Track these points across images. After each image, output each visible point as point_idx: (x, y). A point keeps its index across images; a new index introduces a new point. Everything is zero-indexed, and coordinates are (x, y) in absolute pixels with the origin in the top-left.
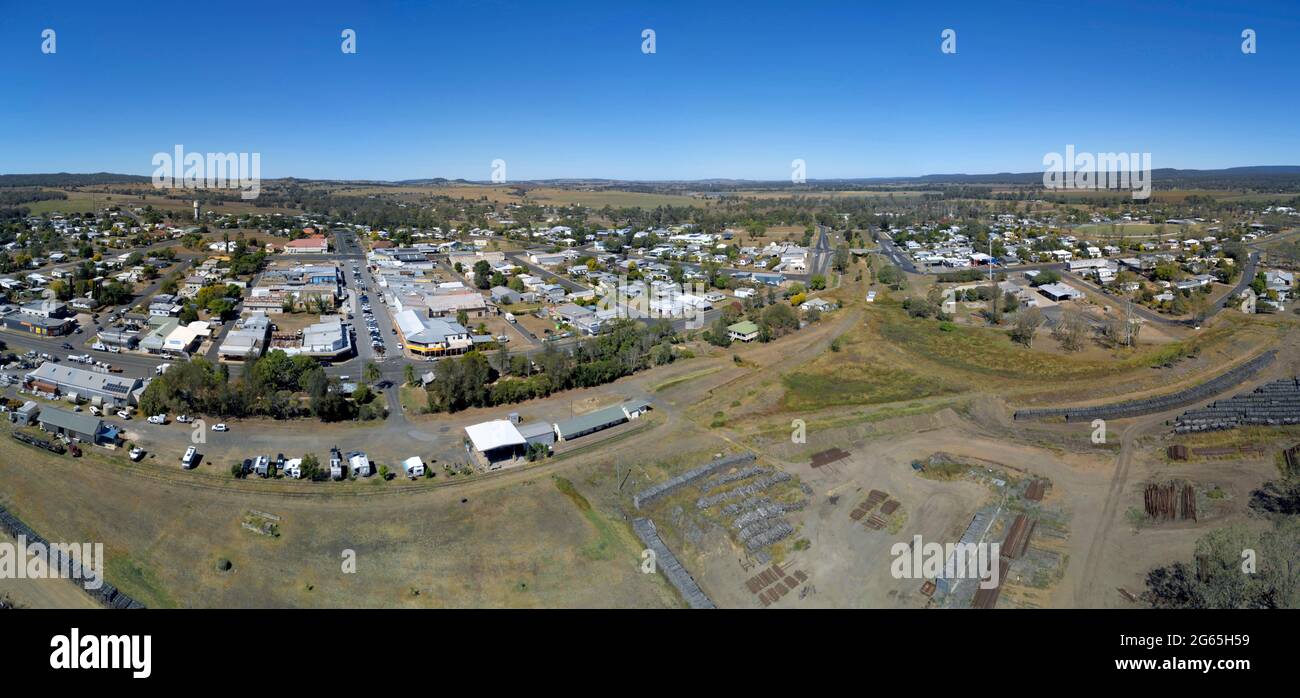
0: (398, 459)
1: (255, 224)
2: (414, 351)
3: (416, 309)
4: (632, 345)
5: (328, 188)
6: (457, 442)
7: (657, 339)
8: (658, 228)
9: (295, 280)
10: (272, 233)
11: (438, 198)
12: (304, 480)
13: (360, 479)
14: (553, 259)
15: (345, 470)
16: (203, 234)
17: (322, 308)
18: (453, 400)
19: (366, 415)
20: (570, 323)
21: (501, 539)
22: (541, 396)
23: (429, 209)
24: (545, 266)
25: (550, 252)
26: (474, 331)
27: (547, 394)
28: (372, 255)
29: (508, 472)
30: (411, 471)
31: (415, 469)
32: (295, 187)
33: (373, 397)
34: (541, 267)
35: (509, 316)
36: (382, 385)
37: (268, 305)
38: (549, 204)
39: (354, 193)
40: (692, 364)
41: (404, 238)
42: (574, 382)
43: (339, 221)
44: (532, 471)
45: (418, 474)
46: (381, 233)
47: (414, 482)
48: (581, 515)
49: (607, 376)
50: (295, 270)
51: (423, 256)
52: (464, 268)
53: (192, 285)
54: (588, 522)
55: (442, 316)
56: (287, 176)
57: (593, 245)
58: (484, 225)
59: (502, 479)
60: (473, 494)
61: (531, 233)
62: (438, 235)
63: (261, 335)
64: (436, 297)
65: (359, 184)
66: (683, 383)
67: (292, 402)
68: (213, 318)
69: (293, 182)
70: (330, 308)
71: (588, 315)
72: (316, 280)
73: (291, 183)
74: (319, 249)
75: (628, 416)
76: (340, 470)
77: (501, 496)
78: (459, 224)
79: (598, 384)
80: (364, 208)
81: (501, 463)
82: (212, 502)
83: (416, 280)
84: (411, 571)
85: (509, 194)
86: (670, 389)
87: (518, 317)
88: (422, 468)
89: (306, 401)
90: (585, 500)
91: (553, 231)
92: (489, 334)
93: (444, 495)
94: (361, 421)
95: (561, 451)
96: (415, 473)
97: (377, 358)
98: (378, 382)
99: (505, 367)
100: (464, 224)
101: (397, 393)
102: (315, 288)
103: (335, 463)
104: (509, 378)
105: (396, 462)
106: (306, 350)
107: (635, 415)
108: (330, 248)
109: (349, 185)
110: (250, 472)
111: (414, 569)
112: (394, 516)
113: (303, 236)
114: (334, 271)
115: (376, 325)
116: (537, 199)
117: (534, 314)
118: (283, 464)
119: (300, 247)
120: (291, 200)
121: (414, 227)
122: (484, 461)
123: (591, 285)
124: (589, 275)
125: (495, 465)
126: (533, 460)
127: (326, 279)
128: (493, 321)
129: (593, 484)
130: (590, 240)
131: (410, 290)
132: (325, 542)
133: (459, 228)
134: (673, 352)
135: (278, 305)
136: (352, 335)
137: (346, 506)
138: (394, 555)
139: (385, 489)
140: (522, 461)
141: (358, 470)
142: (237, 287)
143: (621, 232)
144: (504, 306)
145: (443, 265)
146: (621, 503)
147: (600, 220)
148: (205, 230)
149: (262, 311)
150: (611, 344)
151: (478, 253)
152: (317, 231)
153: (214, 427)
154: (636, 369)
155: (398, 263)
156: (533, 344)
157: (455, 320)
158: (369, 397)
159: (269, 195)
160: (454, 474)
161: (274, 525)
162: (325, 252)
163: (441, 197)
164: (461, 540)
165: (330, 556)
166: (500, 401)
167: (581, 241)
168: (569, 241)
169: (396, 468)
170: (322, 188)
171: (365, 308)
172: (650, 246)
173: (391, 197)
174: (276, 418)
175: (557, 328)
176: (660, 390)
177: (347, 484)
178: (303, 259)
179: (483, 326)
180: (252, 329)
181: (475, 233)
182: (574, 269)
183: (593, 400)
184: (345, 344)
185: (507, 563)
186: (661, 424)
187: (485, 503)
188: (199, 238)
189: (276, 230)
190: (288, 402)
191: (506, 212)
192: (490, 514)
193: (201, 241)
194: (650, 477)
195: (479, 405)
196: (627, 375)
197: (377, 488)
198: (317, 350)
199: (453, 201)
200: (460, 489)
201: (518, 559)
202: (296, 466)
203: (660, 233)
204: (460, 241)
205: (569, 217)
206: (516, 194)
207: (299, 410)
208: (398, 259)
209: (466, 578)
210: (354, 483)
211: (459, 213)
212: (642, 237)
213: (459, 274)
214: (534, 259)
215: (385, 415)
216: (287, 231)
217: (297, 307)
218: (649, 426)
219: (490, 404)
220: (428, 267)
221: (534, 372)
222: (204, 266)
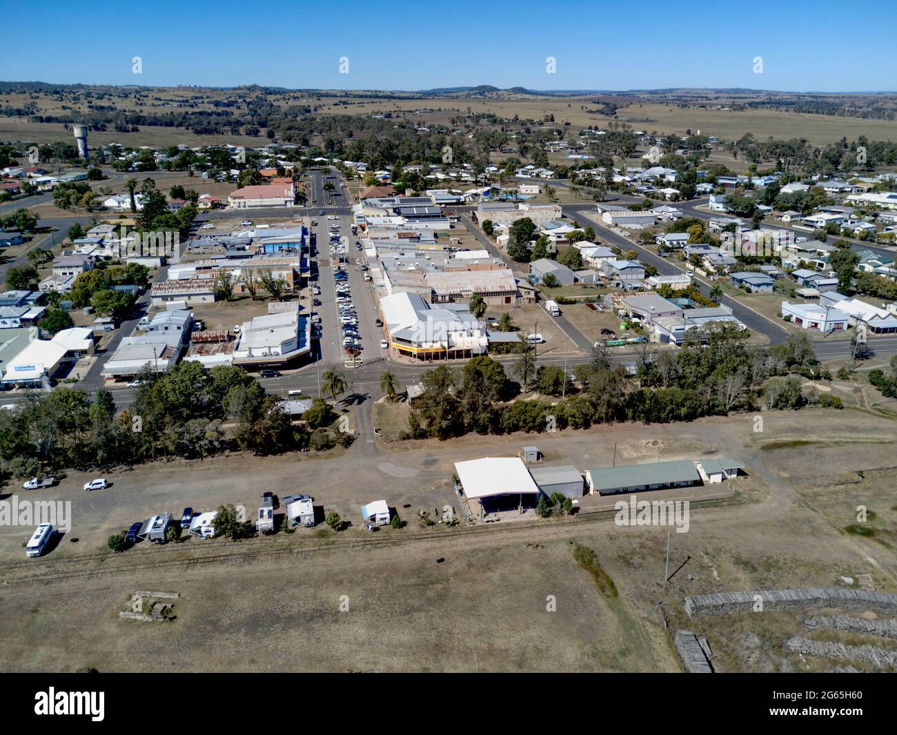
0: (358, 503)
1: (185, 161)
2: (403, 352)
3: (413, 291)
4: (735, 370)
5: (312, 103)
6: (445, 481)
7: (781, 365)
8: (831, 176)
9: (238, 252)
10: (212, 176)
11: (477, 118)
12: (221, 539)
13: (301, 530)
14: (637, 221)
15: (279, 520)
16: (91, 183)
17: (272, 290)
18: (444, 424)
19: (320, 442)
20: (643, 322)
21: (483, 615)
22: (576, 427)
23: (462, 134)
24: (623, 229)
25: (635, 208)
26: (495, 324)
27: (586, 425)
28: (359, 209)
29: (509, 527)
30: (373, 519)
31: (378, 517)
32: (260, 102)
33: (336, 417)
34: (616, 231)
35: (551, 305)
36: (349, 401)
37: (192, 291)
38: (650, 129)
39: (352, 111)
40: (834, 419)
41: (413, 180)
42: (630, 412)
43: (320, 155)
44: (543, 531)
45: (382, 523)
46: (380, 174)
47: (376, 534)
48: (601, 602)
49: (683, 411)
50: (241, 234)
51: (437, 210)
52: (496, 228)
53: (67, 271)
54: (610, 614)
55: (451, 300)
56: (248, 84)
57: (707, 201)
58: (542, 162)
59: (499, 536)
60: (454, 553)
61: (609, 175)
62: (466, 176)
63: (174, 339)
64: (446, 274)
65: (362, 97)
66: (810, 448)
67: (210, 434)
68: (99, 320)
69: (258, 93)
70: (287, 291)
71: (673, 313)
72: (269, 250)
73: (254, 95)
74: (281, 201)
75: (704, 478)
76: (271, 521)
77: (493, 558)
78: (504, 158)
79: (666, 421)
80: (364, 135)
81: (501, 514)
82: (76, 594)
83: (421, 246)
84: (354, 647)
85: (591, 112)
86: (785, 451)
87: (564, 308)
88: (388, 516)
89: (231, 429)
90: (612, 584)
91: (646, 174)
92: (517, 329)
93: (413, 551)
94: (312, 451)
95: (590, 509)
96: (378, 522)
97: (347, 361)
98: (342, 397)
99: (528, 381)
100: (511, 160)
101: (369, 412)
102: (265, 261)
103: (265, 513)
104: (535, 396)
105: (353, 506)
106: (241, 356)
107: (717, 479)
108: (300, 198)
109: (346, 98)
110: (139, 540)
111: (359, 644)
112: (341, 577)
113: (258, 180)
114: (300, 235)
115: (354, 314)
116: (633, 120)
117: (590, 305)
118: (189, 521)
119: (252, 198)
120: (251, 123)
121: (434, 162)
122: (477, 509)
123: (689, 266)
124: (689, 250)
125: (492, 516)
126: (547, 515)
127: (285, 247)
128: (526, 310)
129: (628, 563)
130: (704, 193)
131: (410, 261)
132: (241, 616)
133: (503, 165)
134: (805, 393)
135: (206, 290)
136: (316, 331)
137: (277, 567)
138: (334, 627)
139: (333, 543)
140: (531, 515)
141: (298, 519)
142: (141, 268)
143: (759, 182)
144: (547, 289)
145: (466, 222)
146: (666, 600)
147: (732, 159)
148: (96, 175)
149: (181, 302)
150: (698, 364)
151: (521, 206)
152: (282, 172)
153: (87, 486)
154: (734, 408)
155: (399, 220)
156: (580, 349)
157: (467, 307)
158: (328, 417)
159: (219, 114)
160: (432, 524)
161: (169, 606)
162: (291, 205)
163: (483, 116)
164: (428, 611)
165: (246, 634)
166: (514, 428)
167: (688, 192)
168: (669, 191)
169: (353, 515)
170: (304, 102)
171: (340, 288)
172: (808, 210)
173: (409, 116)
174: (187, 458)
175: (622, 327)
176: (768, 448)
177: (282, 539)
178: (253, 217)
179: (507, 318)
180: (161, 331)
181: (524, 173)
182: (666, 238)
183: (655, 443)
184: (301, 344)
185: (484, 646)
186: (757, 501)
187: (470, 565)
188: (83, 190)
189: (217, 173)
190: (204, 433)
191: (581, 143)
192: (474, 581)
193: (86, 195)
194: (719, 576)
195: (483, 431)
196: (717, 414)
197: (323, 541)
198: (258, 355)
199: (501, 122)
200: (437, 545)
201: (500, 643)
202: (208, 523)
203: (830, 188)
204: (497, 186)
205: (679, 152)
206: (601, 112)
207: (222, 443)
208: (399, 214)
209: (427, 659)
210: (292, 536)
211: (506, 141)
212: (795, 193)
213: (488, 239)
214: (607, 219)
215: (348, 441)
216: (235, 172)
217: (237, 291)
218: (734, 500)
219: (499, 431)
220: (443, 225)
221: (572, 390)
222: (90, 237)
